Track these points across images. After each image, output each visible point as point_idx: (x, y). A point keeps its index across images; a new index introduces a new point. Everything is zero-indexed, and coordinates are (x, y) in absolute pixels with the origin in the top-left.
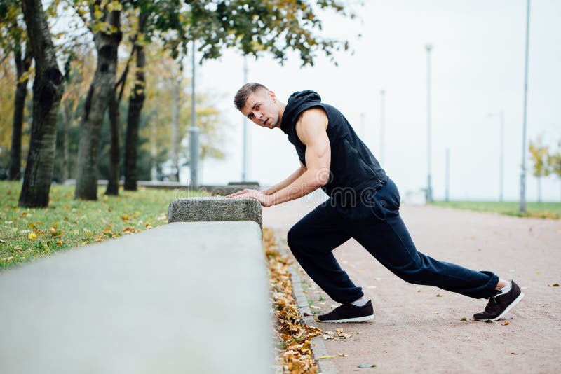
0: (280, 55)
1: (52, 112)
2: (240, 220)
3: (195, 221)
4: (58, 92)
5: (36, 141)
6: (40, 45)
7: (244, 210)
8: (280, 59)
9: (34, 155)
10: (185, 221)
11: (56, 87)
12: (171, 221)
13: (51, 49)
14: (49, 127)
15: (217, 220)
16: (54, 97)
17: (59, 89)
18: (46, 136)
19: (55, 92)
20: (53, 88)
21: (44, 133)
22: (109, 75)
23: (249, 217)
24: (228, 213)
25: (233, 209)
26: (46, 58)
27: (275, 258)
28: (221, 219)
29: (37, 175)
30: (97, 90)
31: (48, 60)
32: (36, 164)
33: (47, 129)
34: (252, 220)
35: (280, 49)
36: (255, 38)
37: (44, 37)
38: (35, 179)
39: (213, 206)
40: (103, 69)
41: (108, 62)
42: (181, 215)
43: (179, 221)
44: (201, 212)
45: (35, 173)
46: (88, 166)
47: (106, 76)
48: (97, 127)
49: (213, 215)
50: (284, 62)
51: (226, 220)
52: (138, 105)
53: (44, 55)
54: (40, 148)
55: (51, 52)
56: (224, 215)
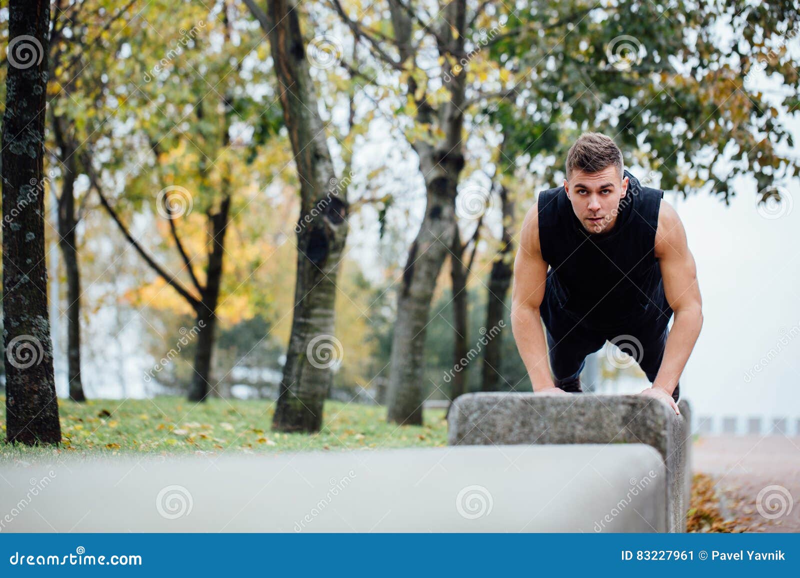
0: (722, 187)
1: (328, 270)
2: (617, 442)
3: (508, 443)
4: (338, 237)
5: (302, 320)
6: (308, 157)
7: (625, 420)
8: (723, 194)
9: (298, 343)
10: (486, 443)
11: (334, 228)
12: (454, 443)
13: (327, 164)
14: (322, 295)
15: (562, 442)
16: (331, 245)
17: (340, 231)
18: (317, 311)
19: (332, 235)
20: (329, 229)
21: (314, 306)
22: (444, 224)
23: (638, 435)
24: (588, 426)
25: (598, 418)
26: (319, 180)
27: (711, 524)
28: (571, 440)
29: (303, 378)
30: (424, 248)
31: (321, 182)
32: (300, 358)
33: (318, 299)
34: (644, 442)
35: (722, 178)
36: (681, 156)
37: (315, 144)
38: (298, 384)
39: (553, 411)
40: (434, 213)
41: (442, 203)
42: (476, 431)
43: (472, 443)
44: (524, 424)
45: (299, 376)
46: (409, 371)
47: (437, 223)
48: (422, 308)
49: (553, 432)
50: (731, 199)
51: (583, 441)
52: (503, 283)
53: (314, 174)
54: (307, 332)
55: (327, 170)
56: (579, 430)
